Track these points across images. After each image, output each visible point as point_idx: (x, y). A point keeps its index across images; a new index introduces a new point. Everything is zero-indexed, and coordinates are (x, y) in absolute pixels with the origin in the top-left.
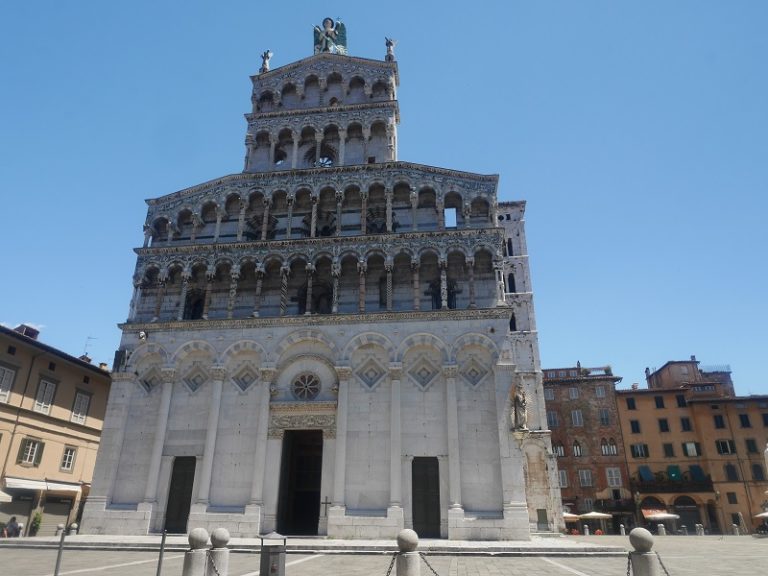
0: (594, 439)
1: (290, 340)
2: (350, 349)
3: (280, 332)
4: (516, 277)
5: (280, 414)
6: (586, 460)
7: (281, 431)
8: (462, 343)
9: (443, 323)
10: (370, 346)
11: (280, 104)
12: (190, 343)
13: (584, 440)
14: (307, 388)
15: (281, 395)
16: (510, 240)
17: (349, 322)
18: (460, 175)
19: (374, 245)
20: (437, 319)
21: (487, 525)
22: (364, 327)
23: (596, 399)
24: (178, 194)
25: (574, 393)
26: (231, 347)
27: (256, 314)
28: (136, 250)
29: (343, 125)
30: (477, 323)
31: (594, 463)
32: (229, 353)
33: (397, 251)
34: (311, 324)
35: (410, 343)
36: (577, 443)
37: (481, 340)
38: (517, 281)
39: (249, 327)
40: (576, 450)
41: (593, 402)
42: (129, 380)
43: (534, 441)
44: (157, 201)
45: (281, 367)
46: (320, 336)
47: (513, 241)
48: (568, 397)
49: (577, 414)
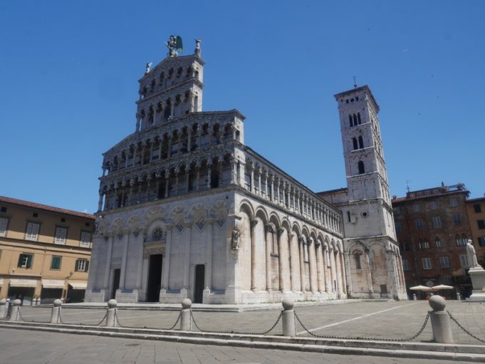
0: (450, 235)
1: (150, 213)
2: (171, 214)
3: (146, 209)
4: (363, 137)
5: (149, 248)
6: (444, 250)
7: (148, 256)
8: (215, 207)
9: (207, 196)
10: (180, 212)
11: (152, 91)
12: (117, 218)
13: (443, 237)
14: (158, 235)
15: (148, 240)
16: (359, 114)
17: (171, 202)
18: (219, 114)
19: (182, 160)
20: (205, 195)
21: (218, 297)
22: (176, 203)
23: (451, 208)
24: (113, 149)
25: (434, 206)
26: (130, 219)
27: (138, 202)
28: (99, 179)
29: (173, 97)
30: (221, 195)
31: (451, 252)
32: (130, 222)
33: (191, 162)
34: (157, 204)
35: (194, 209)
36: (437, 239)
37: (223, 203)
38: (364, 140)
39: (136, 208)
40: (438, 244)
41: (448, 210)
42: (98, 237)
43: (377, 242)
44: (106, 154)
45: (148, 226)
46: (160, 210)
47: (361, 114)
48: (430, 208)
49: (437, 220)
